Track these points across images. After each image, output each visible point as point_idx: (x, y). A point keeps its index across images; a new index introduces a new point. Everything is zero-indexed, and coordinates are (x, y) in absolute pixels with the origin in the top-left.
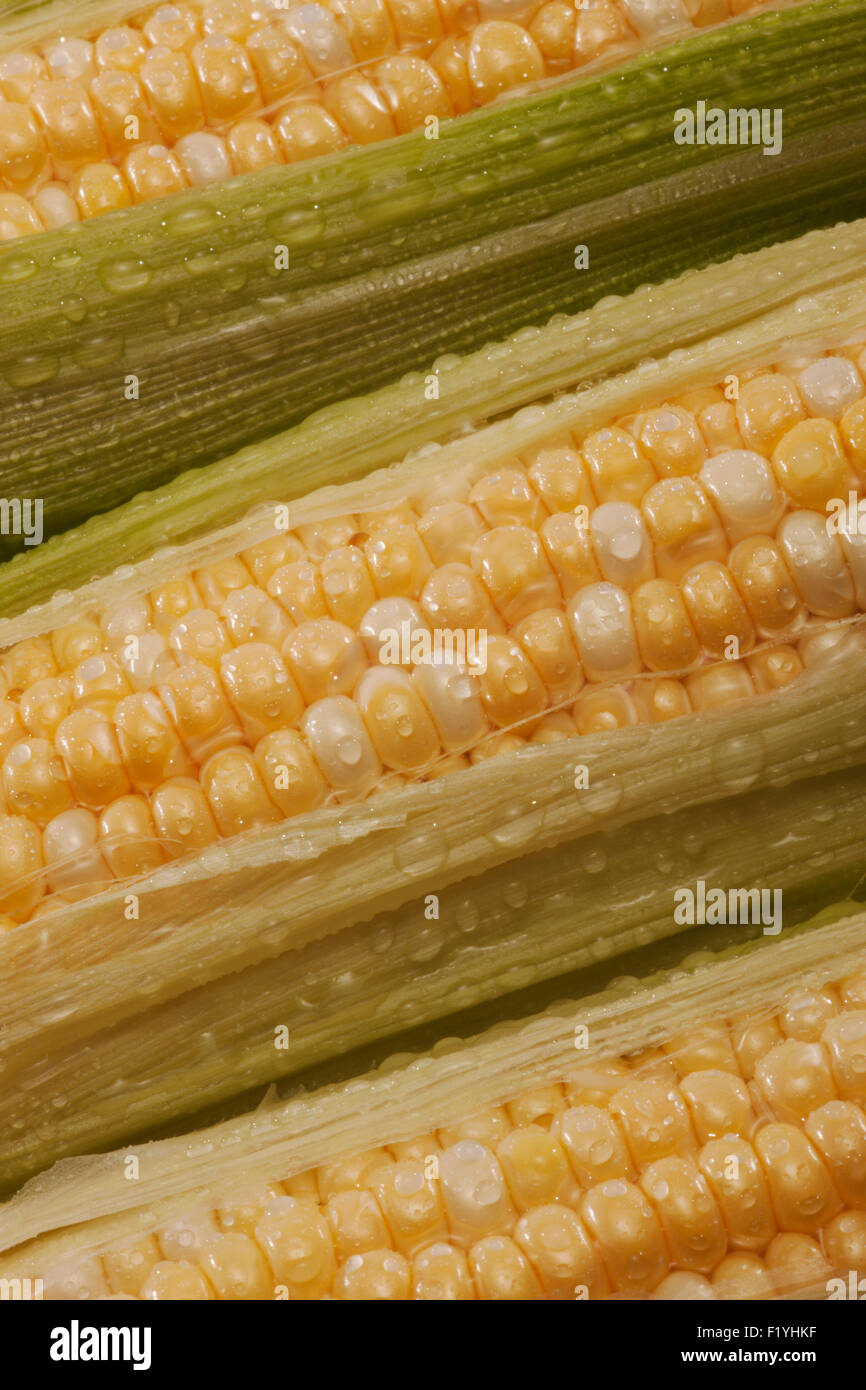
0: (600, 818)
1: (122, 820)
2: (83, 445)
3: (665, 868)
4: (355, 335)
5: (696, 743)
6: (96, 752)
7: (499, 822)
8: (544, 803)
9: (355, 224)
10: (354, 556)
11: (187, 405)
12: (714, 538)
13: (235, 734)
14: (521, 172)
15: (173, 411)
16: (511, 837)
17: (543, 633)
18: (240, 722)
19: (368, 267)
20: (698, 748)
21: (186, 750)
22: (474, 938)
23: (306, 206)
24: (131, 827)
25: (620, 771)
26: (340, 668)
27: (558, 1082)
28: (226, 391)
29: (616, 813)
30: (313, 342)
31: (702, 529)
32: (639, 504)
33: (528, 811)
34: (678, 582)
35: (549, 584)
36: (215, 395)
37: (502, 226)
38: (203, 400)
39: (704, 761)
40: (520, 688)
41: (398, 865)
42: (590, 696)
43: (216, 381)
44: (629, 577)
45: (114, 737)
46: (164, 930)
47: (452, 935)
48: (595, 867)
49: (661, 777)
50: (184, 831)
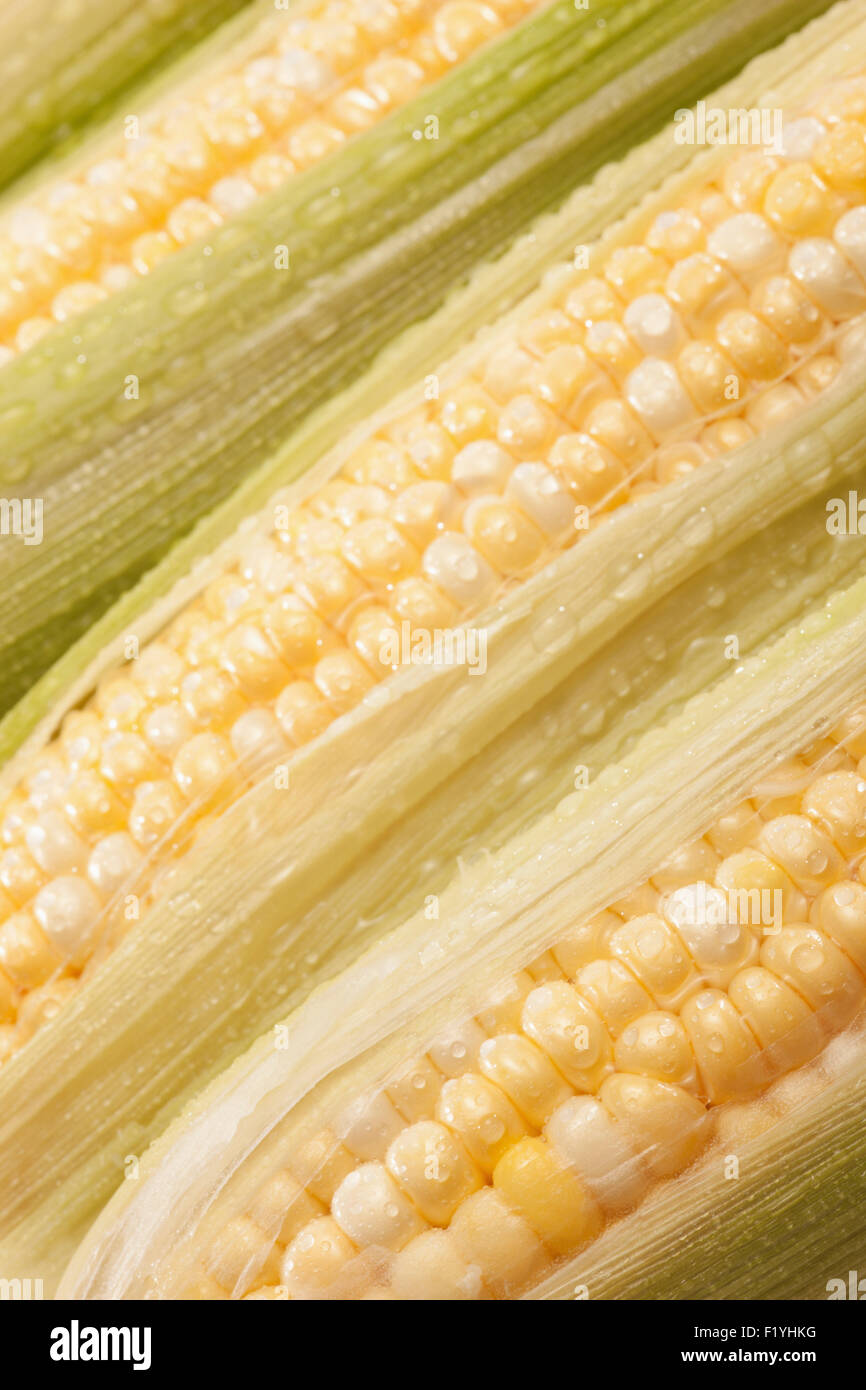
0: (704, 550)
1: (292, 703)
2: (195, 455)
3: (781, 583)
4: (403, 288)
5: (766, 457)
6: (253, 654)
7: (614, 582)
8: (649, 554)
9: (372, 192)
10: (432, 427)
11: (276, 393)
12: (732, 289)
13: (367, 596)
14: (503, 103)
15: (265, 401)
16: (629, 591)
17: (608, 419)
18: (369, 586)
19: (394, 227)
20: (770, 462)
21: (329, 625)
22: (631, 700)
23: (326, 192)
24: (301, 703)
25: (707, 503)
26: (442, 514)
27: (745, 798)
28: (305, 371)
29: (715, 541)
30: (367, 304)
31: (720, 286)
32: (661, 291)
33: (636, 565)
34: (711, 338)
35: (601, 380)
36: (297, 376)
37: (502, 154)
38: (286, 384)
39: (777, 471)
40: (599, 466)
41: (538, 650)
42: (663, 454)
43: (293, 364)
44: (667, 347)
45: (266, 638)
46: (353, 773)
47: (611, 703)
48: (717, 599)
49: (745, 497)
50: (345, 687)
